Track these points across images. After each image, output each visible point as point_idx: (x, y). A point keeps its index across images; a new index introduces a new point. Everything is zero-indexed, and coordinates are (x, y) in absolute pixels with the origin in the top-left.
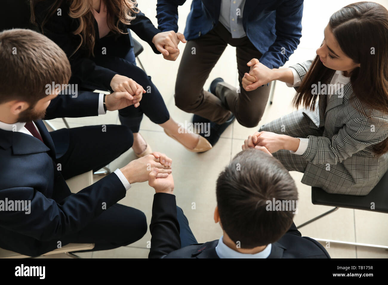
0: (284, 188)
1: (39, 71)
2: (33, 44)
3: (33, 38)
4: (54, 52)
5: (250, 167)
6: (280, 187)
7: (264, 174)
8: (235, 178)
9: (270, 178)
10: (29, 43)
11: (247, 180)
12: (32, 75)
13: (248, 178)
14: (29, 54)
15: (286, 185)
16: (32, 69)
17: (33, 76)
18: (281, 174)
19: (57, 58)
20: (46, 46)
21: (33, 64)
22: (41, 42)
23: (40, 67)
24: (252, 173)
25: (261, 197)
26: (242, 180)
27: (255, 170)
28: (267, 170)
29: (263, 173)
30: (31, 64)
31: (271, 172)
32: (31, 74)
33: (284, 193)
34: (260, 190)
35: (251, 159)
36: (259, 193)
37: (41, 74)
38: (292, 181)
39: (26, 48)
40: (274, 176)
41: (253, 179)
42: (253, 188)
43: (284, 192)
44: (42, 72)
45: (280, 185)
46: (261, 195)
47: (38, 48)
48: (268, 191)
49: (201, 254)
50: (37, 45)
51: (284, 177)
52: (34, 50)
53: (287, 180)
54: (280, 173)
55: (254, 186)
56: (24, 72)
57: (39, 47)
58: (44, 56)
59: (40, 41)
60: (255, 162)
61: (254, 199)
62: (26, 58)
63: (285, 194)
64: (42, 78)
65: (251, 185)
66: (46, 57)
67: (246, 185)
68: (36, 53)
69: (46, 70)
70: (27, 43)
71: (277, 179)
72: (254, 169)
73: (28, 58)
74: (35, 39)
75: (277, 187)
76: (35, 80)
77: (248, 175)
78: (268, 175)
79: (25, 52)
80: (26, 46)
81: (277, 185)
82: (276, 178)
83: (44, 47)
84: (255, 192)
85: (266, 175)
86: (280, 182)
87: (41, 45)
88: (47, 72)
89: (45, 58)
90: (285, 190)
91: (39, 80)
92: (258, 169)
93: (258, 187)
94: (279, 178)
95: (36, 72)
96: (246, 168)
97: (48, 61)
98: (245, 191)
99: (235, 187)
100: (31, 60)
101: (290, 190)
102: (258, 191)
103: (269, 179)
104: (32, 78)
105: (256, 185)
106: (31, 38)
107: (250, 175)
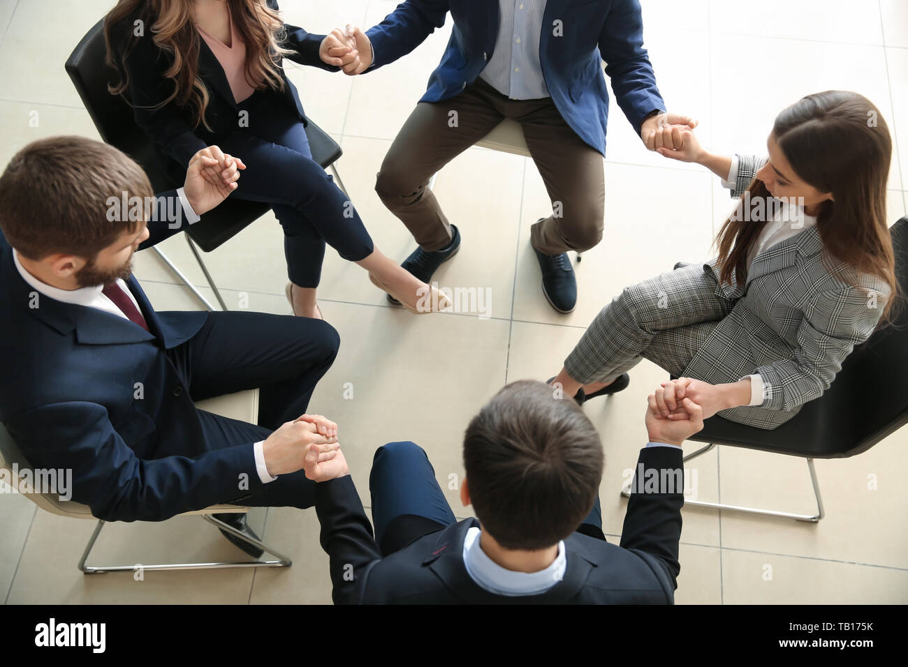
0: (575, 444)
1: (86, 204)
2: (76, 159)
3: (77, 149)
4: (116, 171)
5: (519, 408)
6: (569, 441)
7: (542, 419)
8: (494, 425)
9: (553, 425)
10: (68, 160)
11: (512, 427)
12: (73, 213)
13: (515, 425)
14: (67, 177)
15: (580, 439)
16: (73, 203)
17: (76, 213)
18: (573, 421)
19: (121, 181)
20: (100, 161)
21: (73, 193)
22: (90, 156)
23: (86, 198)
24: (522, 416)
25: (535, 458)
26: (505, 430)
27: (527, 412)
28: (548, 412)
29: (540, 417)
30: (70, 195)
31: (555, 416)
32: (71, 210)
33: (576, 452)
34: (534, 446)
35: (524, 395)
36: (531, 450)
37: (91, 209)
38: (592, 433)
39: (62, 168)
40: (560, 422)
41: (522, 427)
42: (522, 441)
43: (576, 449)
44: (90, 205)
45: (569, 438)
46: (535, 453)
47: (83, 166)
48: (547, 448)
49: (438, 560)
50: (82, 160)
51: (577, 425)
52: (77, 169)
53: (581, 431)
54: (572, 418)
55: (524, 438)
56: (60, 207)
57: (87, 163)
58: (93, 179)
59: (90, 153)
60: (529, 399)
61: (524, 460)
62: (62, 184)
63: (578, 454)
64: (91, 215)
65: (518, 437)
66: (99, 180)
67: (509, 436)
68: (81, 176)
69: (97, 201)
70: (65, 158)
71: (564, 428)
72: (525, 410)
73: (66, 184)
74: (79, 151)
75: (564, 441)
76: (79, 221)
77: (514, 420)
78: (549, 420)
79: (61, 174)
80: (63, 164)
81: (563, 437)
82: (562, 426)
83: (95, 163)
84: (525, 448)
85: (547, 420)
86: (569, 433)
87: (91, 160)
88: (101, 205)
89: (97, 182)
90: (576, 447)
91: (88, 220)
92: (532, 412)
93: (530, 440)
94: (568, 426)
95: (81, 206)
96: (513, 410)
97: (103, 187)
98: (509, 447)
99: (492, 440)
100: (70, 186)
101: (586, 447)
102: (529, 446)
103: (550, 427)
104: (73, 217)
105: (527, 436)
106: (72, 149)
107: (518, 420)
